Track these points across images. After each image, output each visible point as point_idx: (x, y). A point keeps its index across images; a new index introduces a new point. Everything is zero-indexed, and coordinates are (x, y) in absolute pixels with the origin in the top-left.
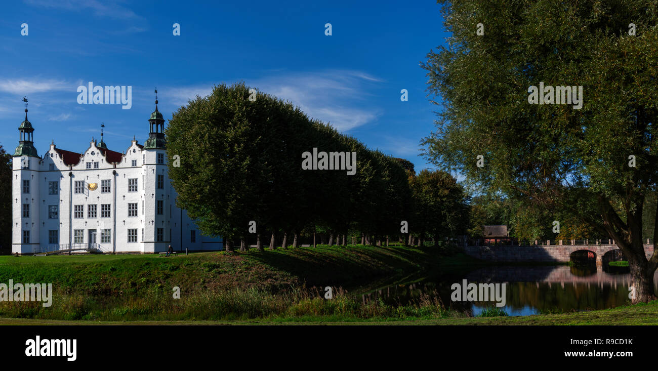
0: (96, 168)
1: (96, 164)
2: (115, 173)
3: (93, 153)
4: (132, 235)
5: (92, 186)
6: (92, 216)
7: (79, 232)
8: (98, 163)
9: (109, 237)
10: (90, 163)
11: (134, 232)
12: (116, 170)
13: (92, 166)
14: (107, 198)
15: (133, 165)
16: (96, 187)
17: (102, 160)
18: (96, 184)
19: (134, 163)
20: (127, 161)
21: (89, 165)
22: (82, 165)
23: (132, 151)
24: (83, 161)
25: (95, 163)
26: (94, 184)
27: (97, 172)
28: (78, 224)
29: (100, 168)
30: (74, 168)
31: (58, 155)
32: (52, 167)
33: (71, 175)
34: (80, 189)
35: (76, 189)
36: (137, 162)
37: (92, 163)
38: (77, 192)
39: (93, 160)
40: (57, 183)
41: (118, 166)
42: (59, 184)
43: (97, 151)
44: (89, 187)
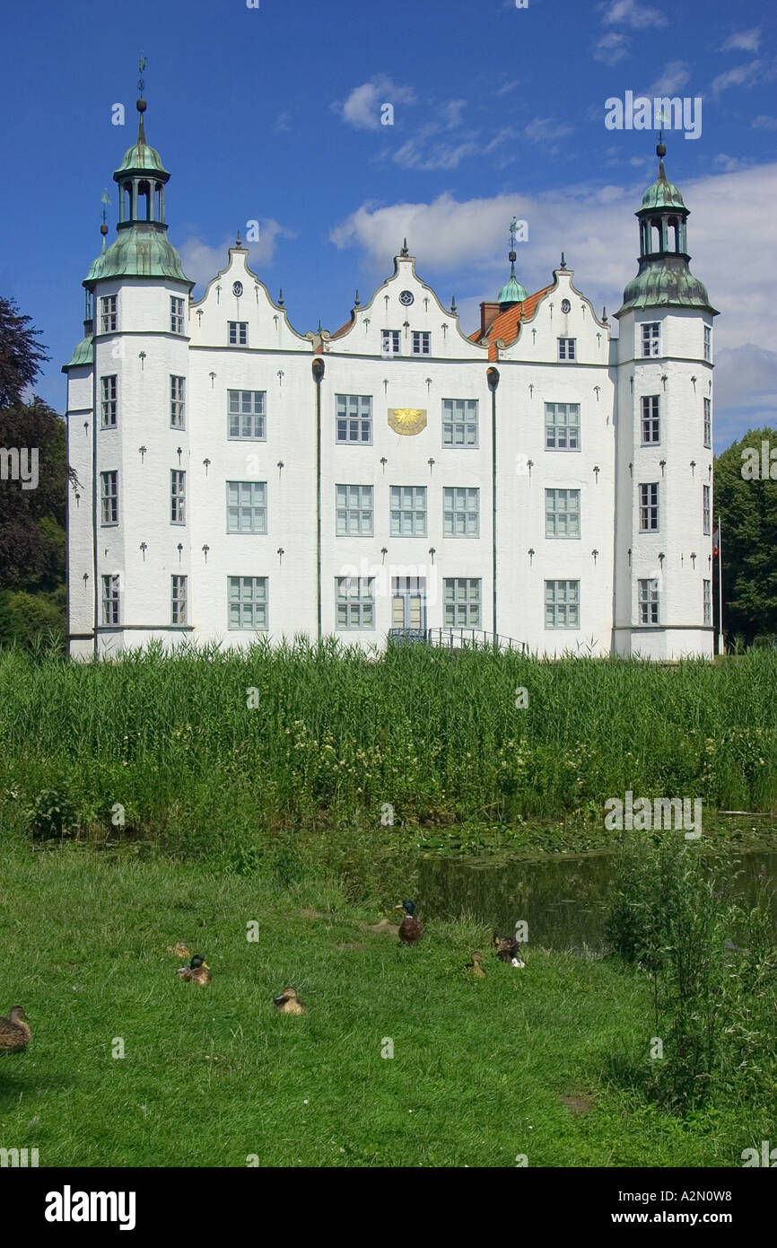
0: (421, 354)
1: (422, 340)
2: (493, 379)
3: (405, 298)
4: (561, 602)
5: (406, 420)
6: (409, 530)
7: (354, 587)
8: (426, 335)
9: (475, 609)
10: (396, 334)
11: (569, 591)
12: (499, 367)
13: (406, 347)
14: (465, 466)
15: (562, 357)
16: (419, 424)
17: (444, 326)
18: (423, 413)
19: (567, 346)
20: (537, 338)
22: (362, 337)
23: (557, 306)
24: (367, 321)
25: (416, 334)
26: (413, 413)
27: (423, 369)
28: (350, 555)
29: (434, 353)
30: (336, 346)
31: (262, 291)
32: (238, 332)
33: (318, 371)
34: (354, 427)
35: (341, 425)
36: (578, 346)
37: (402, 336)
38: (342, 436)
39: (406, 324)
40: (260, 395)
41: (505, 354)
42: (269, 402)
43: (420, 292)
44: (393, 422)
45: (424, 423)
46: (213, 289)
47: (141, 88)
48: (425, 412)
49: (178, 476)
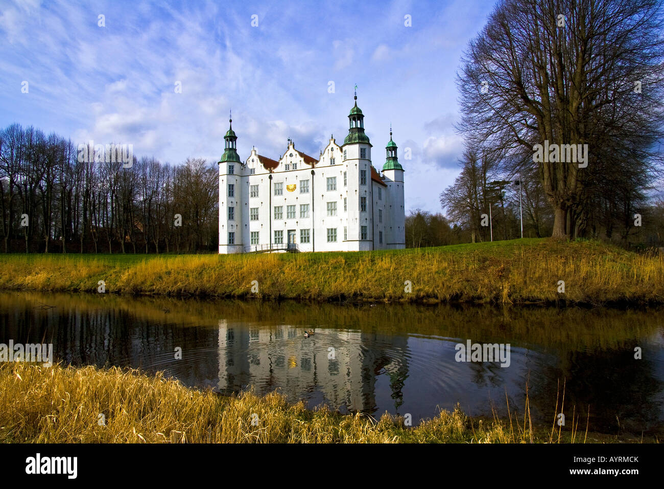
0: (295, 170)
1: (295, 165)
2: (313, 173)
3: (291, 155)
4: (332, 235)
5: (291, 188)
6: (291, 217)
7: (279, 233)
9: (308, 237)
11: (333, 231)
12: (314, 169)
13: (291, 168)
14: (306, 198)
15: (331, 164)
16: (294, 188)
17: (301, 161)
18: (295, 185)
19: (333, 161)
20: (324, 161)
21: (287, 167)
22: (281, 168)
23: (330, 150)
24: (282, 163)
25: (293, 165)
26: (293, 186)
27: (295, 173)
28: (278, 225)
29: (298, 169)
30: (275, 170)
31: (258, 160)
32: (253, 171)
33: (271, 177)
34: (279, 192)
35: (276, 191)
36: (335, 160)
37: (290, 165)
38: (276, 194)
39: (291, 162)
40: (258, 186)
41: (316, 166)
42: (260, 187)
43: (294, 153)
44: (288, 188)
46: (248, 161)
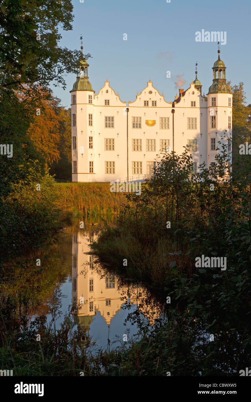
0: (154, 106)
1: (154, 104)
2: (173, 111)
3: (150, 92)
5: (150, 123)
6: (152, 150)
7: (138, 164)
8: (156, 101)
10: (147, 101)
12: (175, 109)
13: (150, 104)
16: (154, 123)
17: (160, 99)
20: (185, 101)
21: (146, 103)
22: (139, 102)
24: (140, 98)
25: (153, 102)
26: (152, 121)
27: (154, 109)
28: (136, 156)
29: (157, 106)
30: (132, 105)
31: (113, 92)
32: (107, 102)
33: (128, 111)
34: (137, 125)
35: (134, 124)
36: (195, 103)
37: (149, 102)
38: (134, 127)
39: (150, 99)
40: (113, 118)
41: (176, 106)
42: (115, 119)
43: (154, 91)
44: (147, 123)
45: (155, 123)
46: (101, 91)
47: (82, 43)
48: (155, 121)
49: (91, 139)
